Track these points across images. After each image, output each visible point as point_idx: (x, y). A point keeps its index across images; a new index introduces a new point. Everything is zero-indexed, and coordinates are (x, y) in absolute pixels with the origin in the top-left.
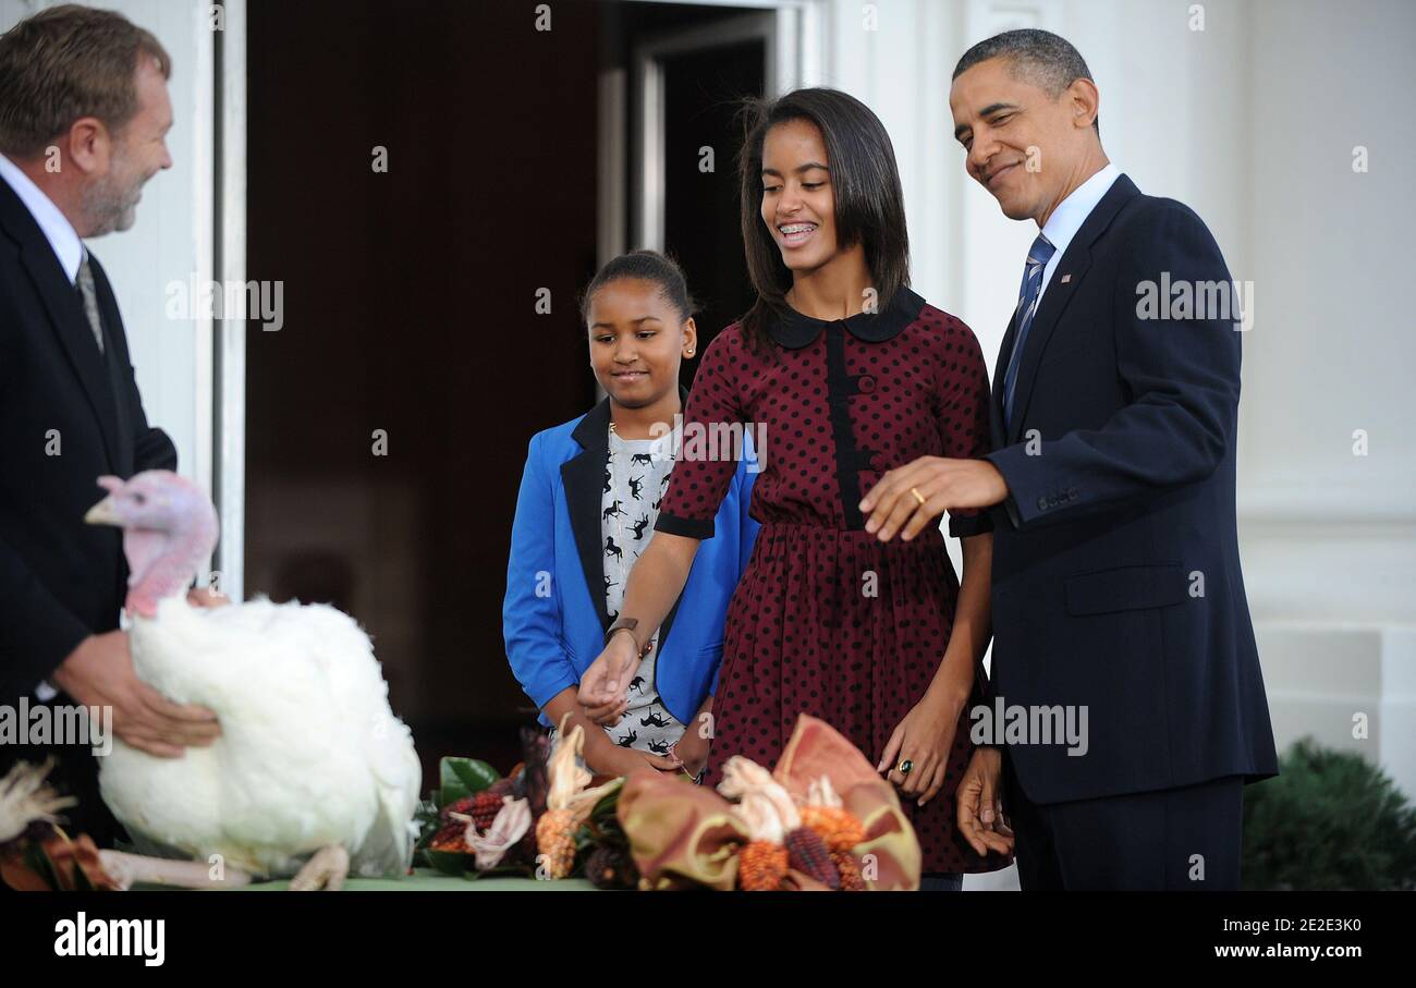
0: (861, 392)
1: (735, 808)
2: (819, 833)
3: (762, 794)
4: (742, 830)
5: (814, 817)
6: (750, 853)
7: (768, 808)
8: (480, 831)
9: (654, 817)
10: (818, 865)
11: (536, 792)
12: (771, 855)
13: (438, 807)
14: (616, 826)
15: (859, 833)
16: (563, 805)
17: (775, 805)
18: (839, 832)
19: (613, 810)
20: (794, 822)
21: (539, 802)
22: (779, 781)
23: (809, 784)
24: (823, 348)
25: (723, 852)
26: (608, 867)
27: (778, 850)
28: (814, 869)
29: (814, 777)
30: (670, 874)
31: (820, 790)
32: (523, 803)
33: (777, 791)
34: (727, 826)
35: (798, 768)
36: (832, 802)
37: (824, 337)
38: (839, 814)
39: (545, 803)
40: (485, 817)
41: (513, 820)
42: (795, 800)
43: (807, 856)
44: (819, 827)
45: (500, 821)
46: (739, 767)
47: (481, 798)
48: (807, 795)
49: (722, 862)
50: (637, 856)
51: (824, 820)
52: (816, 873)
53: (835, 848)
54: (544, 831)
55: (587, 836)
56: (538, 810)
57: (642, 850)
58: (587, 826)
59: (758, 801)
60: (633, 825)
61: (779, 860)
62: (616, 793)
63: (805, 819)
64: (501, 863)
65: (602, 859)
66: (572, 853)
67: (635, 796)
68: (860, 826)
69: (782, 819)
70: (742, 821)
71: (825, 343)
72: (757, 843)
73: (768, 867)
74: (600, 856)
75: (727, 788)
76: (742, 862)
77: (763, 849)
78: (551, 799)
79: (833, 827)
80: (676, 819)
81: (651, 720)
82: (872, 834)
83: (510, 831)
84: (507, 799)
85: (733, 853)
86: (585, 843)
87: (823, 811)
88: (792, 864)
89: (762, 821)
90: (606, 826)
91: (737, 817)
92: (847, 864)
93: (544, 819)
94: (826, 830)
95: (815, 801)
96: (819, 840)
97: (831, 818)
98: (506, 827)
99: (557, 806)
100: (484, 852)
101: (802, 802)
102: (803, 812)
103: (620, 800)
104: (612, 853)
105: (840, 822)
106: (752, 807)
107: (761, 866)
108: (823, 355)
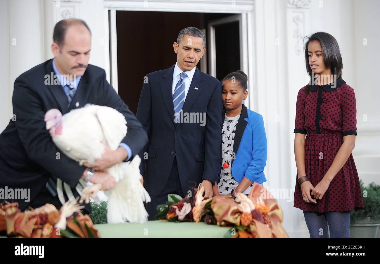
0: (324, 102)
1: (239, 205)
2: (259, 210)
3: (246, 201)
4: (241, 210)
5: (258, 207)
6: (243, 215)
7: (247, 205)
8: (180, 211)
9: (220, 207)
10: (259, 217)
11: (192, 201)
12: (248, 216)
13: (168, 205)
14: (211, 209)
15: (269, 210)
16: (199, 205)
17: (249, 204)
18: (264, 210)
19: (210, 206)
20: (253, 208)
21: (193, 204)
22: (249, 198)
23: (256, 198)
24: (318, 92)
25: (237, 215)
26: (210, 219)
27: (250, 214)
28: (258, 219)
29: (258, 197)
30: (225, 221)
31: (259, 200)
32: (189, 204)
33: (249, 200)
34: (238, 209)
35: (254, 195)
36: (262, 203)
37: (318, 89)
38: (264, 205)
39: (195, 204)
40: (181, 207)
41: (187, 208)
42: (253, 203)
43: (257, 216)
44: (259, 209)
45: (184, 208)
46: (240, 195)
47: (179, 203)
48: (256, 201)
49: (237, 218)
50: (216, 217)
51: (260, 207)
52: (259, 220)
53: (263, 214)
54: (194, 211)
55: (204, 212)
56: (193, 206)
57: (217, 215)
58: (204, 209)
59: (244, 203)
60: (215, 209)
61: (250, 217)
62: (211, 201)
63: (256, 207)
64: (184, 219)
65: (208, 217)
66: (201, 216)
67: (215, 202)
68: (269, 208)
69: (250, 207)
70: (241, 208)
71: (319, 90)
72: (245, 213)
73: (247, 218)
74: (207, 217)
75: (237, 200)
76: (241, 217)
77: (246, 215)
78: (196, 204)
79: (263, 209)
80: (225, 208)
81: (231, 183)
82: (272, 210)
83: (186, 211)
84: (185, 204)
85: (239, 216)
86: (204, 214)
87: (260, 205)
88: (253, 217)
89: (246, 207)
90: (208, 209)
91: (240, 207)
92: (266, 217)
93: (194, 208)
94: (261, 209)
95: (258, 202)
96: (259, 212)
97: (262, 206)
98: (185, 210)
99: (198, 205)
100: (180, 215)
101: (255, 203)
102: (255, 205)
103: (212, 203)
104: (210, 216)
105: (264, 207)
106: (243, 205)
107: (246, 218)
108: (318, 93)
